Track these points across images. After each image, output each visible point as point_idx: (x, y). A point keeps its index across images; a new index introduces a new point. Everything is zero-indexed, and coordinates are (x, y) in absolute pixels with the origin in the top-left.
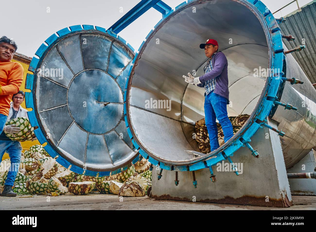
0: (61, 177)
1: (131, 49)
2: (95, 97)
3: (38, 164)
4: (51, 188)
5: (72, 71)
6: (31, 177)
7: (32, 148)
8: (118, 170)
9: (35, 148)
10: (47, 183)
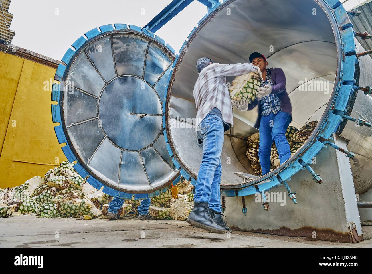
0: (93, 198)
1: (170, 50)
2: (129, 108)
3: (69, 182)
4: (83, 211)
5: (103, 79)
6: (62, 197)
7: (62, 164)
8: (156, 192)
9: (65, 165)
10: (79, 205)
